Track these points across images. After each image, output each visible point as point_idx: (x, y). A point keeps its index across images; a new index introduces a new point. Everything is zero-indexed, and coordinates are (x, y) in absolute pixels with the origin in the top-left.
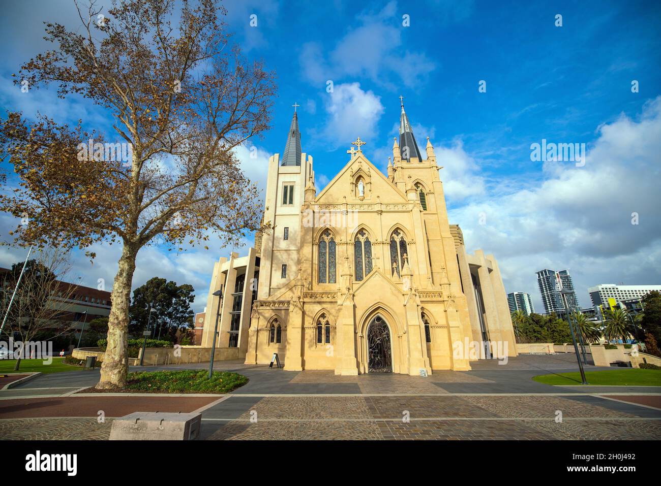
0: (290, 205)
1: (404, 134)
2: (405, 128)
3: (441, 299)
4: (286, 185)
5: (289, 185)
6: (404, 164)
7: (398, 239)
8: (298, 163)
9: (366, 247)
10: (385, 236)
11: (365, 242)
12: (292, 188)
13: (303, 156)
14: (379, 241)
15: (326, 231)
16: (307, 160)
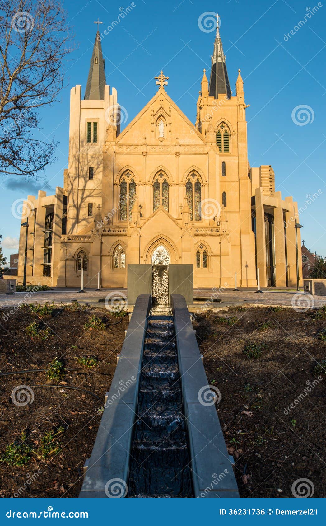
0: (94, 143)
1: (215, 64)
2: (217, 56)
3: (218, 233)
4: (90, 121)
5: (92, 122)
6: (211, 100)
7: (193, 181)
8: (102, 97)
9: (164, 187)
10: (183, 178)
11: (163, 183)
12: (96, 125)
13: (107, 87)
14: (175, 182)
15: (127, 172)
16: (111, 93)
